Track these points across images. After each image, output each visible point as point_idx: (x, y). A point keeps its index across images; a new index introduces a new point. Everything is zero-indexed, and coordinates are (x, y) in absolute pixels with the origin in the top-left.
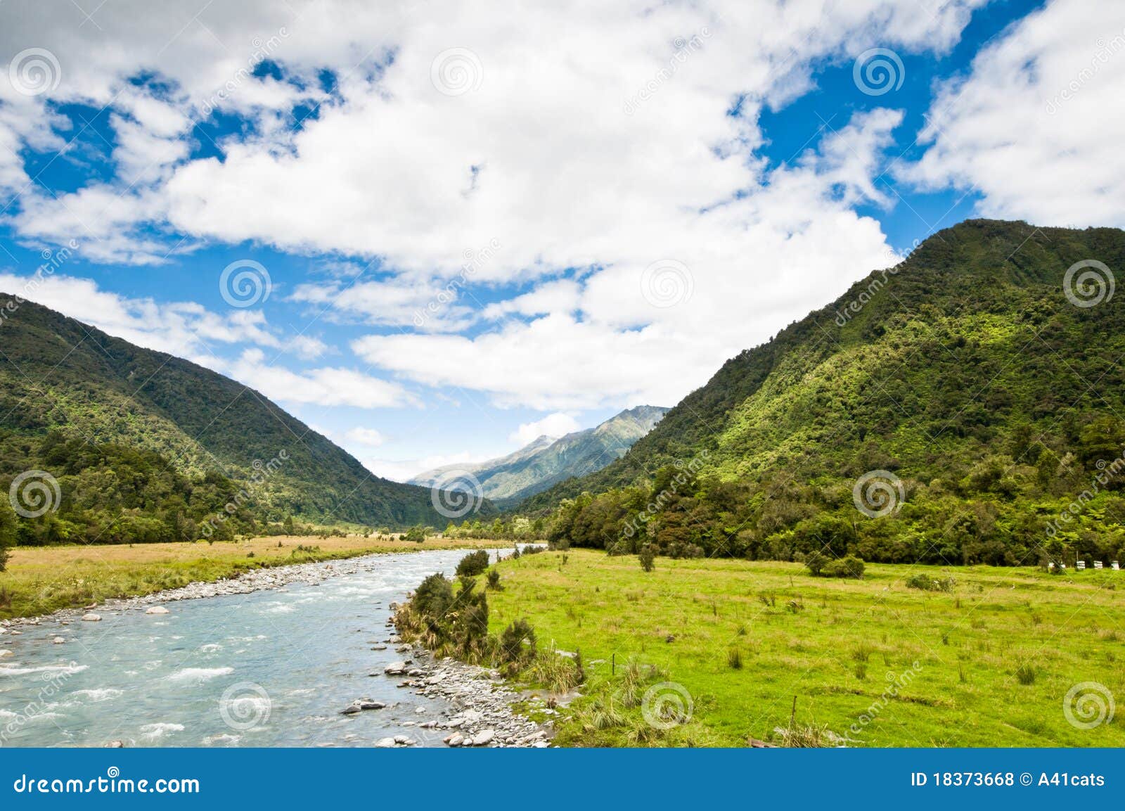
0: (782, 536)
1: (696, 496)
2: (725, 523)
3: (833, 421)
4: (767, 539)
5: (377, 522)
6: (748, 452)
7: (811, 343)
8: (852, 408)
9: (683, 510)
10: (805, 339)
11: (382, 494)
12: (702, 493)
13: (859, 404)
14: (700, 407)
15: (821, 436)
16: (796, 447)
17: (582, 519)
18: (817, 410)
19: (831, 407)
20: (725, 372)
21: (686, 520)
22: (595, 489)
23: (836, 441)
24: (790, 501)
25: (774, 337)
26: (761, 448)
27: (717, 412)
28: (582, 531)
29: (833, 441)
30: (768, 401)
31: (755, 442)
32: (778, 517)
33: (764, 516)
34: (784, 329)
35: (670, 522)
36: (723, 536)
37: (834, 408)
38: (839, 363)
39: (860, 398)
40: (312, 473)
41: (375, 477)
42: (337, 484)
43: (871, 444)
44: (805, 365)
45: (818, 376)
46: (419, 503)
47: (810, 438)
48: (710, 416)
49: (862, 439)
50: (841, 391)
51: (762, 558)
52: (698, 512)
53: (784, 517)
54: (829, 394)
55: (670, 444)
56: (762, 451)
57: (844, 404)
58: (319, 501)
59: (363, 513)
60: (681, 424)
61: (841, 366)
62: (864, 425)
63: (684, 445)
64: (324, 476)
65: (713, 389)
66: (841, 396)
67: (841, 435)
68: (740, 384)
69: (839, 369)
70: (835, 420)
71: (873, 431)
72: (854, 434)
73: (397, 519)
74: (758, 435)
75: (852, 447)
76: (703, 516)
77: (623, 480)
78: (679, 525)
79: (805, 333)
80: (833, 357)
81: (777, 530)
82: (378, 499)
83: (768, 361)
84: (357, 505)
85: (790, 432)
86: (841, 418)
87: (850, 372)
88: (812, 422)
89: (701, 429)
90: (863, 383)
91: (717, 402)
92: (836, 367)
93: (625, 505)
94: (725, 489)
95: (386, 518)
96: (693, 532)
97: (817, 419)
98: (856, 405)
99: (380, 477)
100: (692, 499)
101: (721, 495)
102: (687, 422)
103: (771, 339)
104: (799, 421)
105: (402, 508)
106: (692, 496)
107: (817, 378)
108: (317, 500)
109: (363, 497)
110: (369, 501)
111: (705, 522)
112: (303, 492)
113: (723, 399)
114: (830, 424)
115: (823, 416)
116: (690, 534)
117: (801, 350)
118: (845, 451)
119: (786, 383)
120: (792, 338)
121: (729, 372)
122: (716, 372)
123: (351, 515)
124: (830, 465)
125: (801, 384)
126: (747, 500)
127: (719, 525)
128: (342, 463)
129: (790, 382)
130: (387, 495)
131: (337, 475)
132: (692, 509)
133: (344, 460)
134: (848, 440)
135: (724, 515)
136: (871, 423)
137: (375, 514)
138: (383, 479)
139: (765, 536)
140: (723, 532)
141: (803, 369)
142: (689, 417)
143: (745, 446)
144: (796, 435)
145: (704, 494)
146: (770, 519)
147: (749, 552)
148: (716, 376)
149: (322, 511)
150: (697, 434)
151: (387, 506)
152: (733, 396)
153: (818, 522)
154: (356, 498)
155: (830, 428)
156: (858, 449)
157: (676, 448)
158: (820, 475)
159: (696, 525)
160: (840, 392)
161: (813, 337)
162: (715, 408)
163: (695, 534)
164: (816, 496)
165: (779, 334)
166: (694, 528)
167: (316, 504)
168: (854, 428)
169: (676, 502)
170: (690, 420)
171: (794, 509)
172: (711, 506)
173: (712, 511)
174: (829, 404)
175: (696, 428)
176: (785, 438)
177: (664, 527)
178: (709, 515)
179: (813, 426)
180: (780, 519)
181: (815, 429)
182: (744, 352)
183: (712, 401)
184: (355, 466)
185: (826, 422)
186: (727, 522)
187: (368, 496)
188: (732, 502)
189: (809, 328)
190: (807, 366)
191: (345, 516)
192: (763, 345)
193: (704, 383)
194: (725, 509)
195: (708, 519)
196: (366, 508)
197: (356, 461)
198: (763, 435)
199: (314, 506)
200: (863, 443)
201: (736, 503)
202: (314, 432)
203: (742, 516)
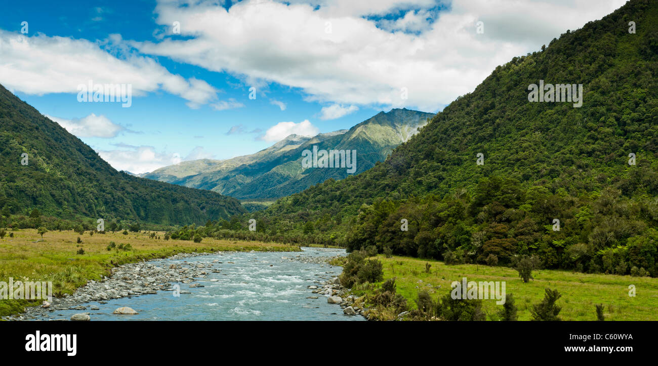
0: (615, 251)
1: (521, 207)
2: (553, 236)
3: (605, 136)
4: (599, 253)
5: (119, 219)
6: (519, 163)
7: (588, 55)
8: (625, 124)
9: (508, 221)
10: (581, 51)
11: (123, 189)
12: (527, 206)
13: (633, 120)
14: (468, 113)
15: (594, 150)
16: (568, 161)
18: (590, 124)
19: (604, 122)
20: (495, 79)
21: (512, 231)
23: (608, 156)
24: (620, 216)
25: (547, 46)
26: (532, 159)
27: (487, 121)
28: (388, 238)
29: (604, 156)
30: (540, 112)
31: (526, 153)
32: (610, 232)
33: (596, 230)
34: (558, 38)
35: (496, 233)
36: (551, 248)
37: (607, 123)
38: (615, 77)
39: (635, 115)
42: (75, 177)
45: (593, 90)
46: (163, 199)
47: (581, 152)
48: (479, 124)
50: (615, 106)
51: (593, 271)
52: (525, 224)
53: (616, 232)
55: (437, 150)
56: (533, 163)
57: (617, 119)
58: (57, 193)
59: (104, 208)
60: (447, 130)
61: (616, 81)
62: (636, 142)
63: (452, 153)
65: (482, 96)
66: (615, 112)
67: (613, 150)
68: (512, 92)
69: (615, 84)
73: (139, 215)
74: (530, 146)
76: (529, 228)
77: (387, 185)
78: (506, 236)
79: (581, 44)
80: (609, 70)
81: (609, 244)
82: (119, 194)
83: (542, 71)
84: (97, 199)
85: (562, 145)
86: (613, 133)
88: (584, 136)
89: (469, 137)
90: (637, 100)
91: (486, 111)
92: (612, 82)
93: (442, 213)
94: (551, 202)
95: (128, 214)
96: (519, 243)
97: (589, 134)
98: (629, 122)
100: (517, 211)
101: (547, 208)
102: (453, 129)
103: (543, 47)
104: (571, 135)
105: (145, 204)
106: (516, 207)
107: (592, 92)
108: (54, 192)
109: (104, 191)
110: (109, 196)
111: (531, 234)
113: (493, 106)
114: (602, 139)
115: (596, 130)
116: (517, 245)
117: (577, 62)
118: (616, 167)
120: (568, 49)
121: (498, 80)
122: (484, 79)
123: (90, 209)
124: (602, 180)
126: (574, 214)
127: (546, 237)
128: (77, 153)
131: (74, 166)
132: (518, 220)
133: (80, 150)
134: (620, 156)
135: (550, 228)
137: (116, 210)
138: (122, 172)
139: (597, 250)
140: (551, 245)
142: (456, 124)
143: (515, 156)
144: (568, 148)
145: (530, 206)
146: (602, 234)
148: (484, 83)
149: (60, 204)
150: (465, 141)
151: (129, 202)
152: (504, 104)
153: (651, 238)
154: (95, 192)
155: (602, 143)
157: (443, 155)
158: (593, 190)
159: (522, 237)
160: (614, 108)
161: (590, 49)
162: (485, 117)
163: (522, 246)
164: (643, 213)
165: (551, 44)
166: (521, 240)
167: (53, 196)
169: (501, 213)
170: (457, 127)
171: (624, 225)
172: (538, 219)
173: (539, 223)
174: (603, 119)
176: (557, 151)
177: (490, 238)
178: (536, 227)
179: (585, 140)
180: (612, 233)
181: (588, 143)
183: (481, 109)
184: (91, 155)
185: (599, 136)
186: (555, 235)
187: (109, 189)
189: (585, 40)
191: (84, 210)
192: (534, 54)
194: (551, 222)
195: (534, 231)
196: (106, 203)
197: (93, 151)
198: (534, 147)
199: (51, 198)
201: (562, 216)
203: (570, 229)
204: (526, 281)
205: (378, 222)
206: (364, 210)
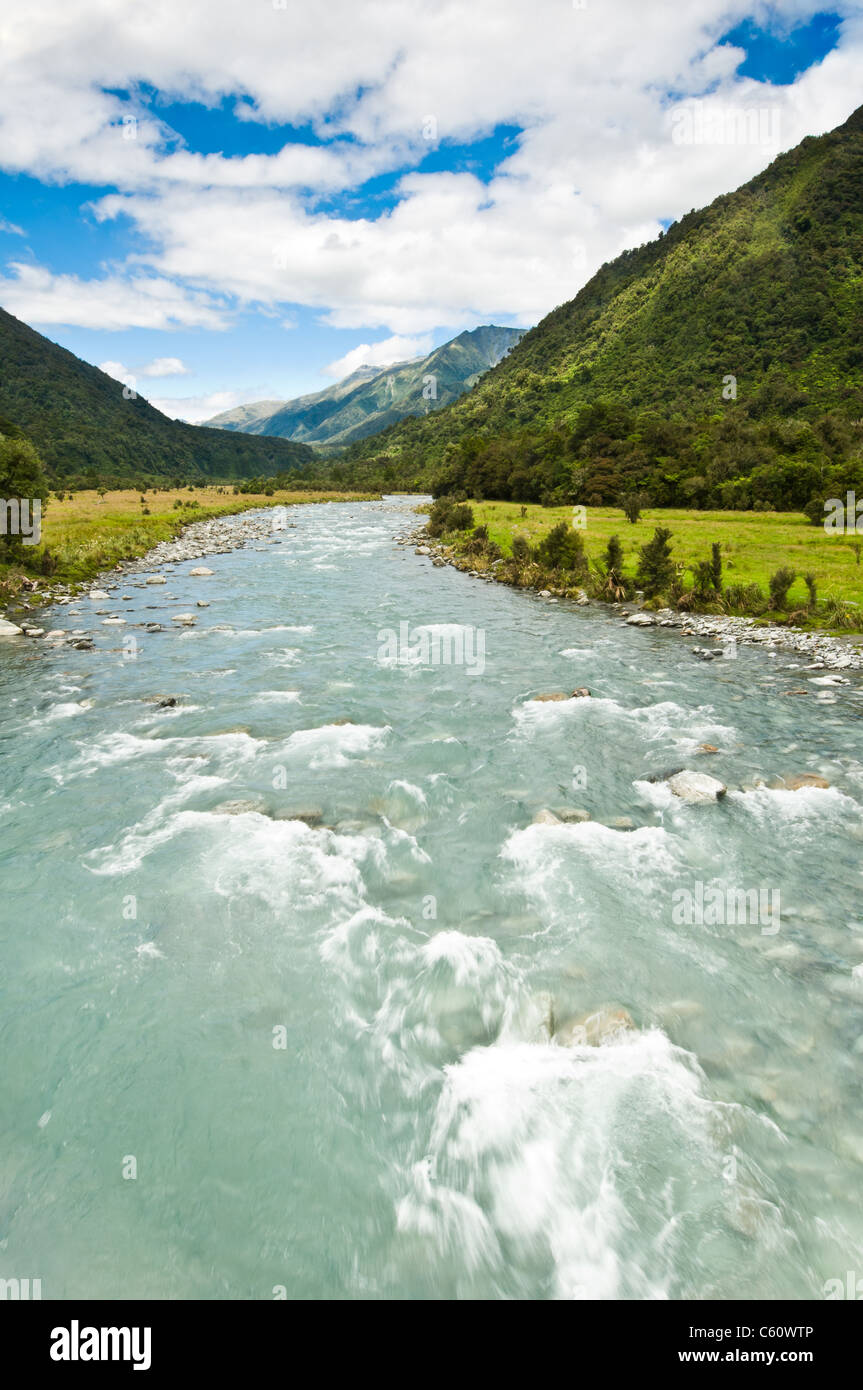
0: (736, 483)
1: (630, 438)
2: (665, 470)
3: (733, 346)
4: (718, 487)
5: (182, 473)
6: (627, 386)
7: (716, 241)
8: (758, 329)
9: (614, 454)
10: (708, 236)
11: (181, 440)
12: (636, 435)
13: (768, 324)
14: (567, 327)
15: (718, 365)
16: (686, 379)
17: (480, 466)
18: (715, 331)
19: (732, 328)
21: (619, 466)
22: (441, 432)
24: (746, 442)
25: (665, 233)
26: (644, 380)
28: (478, 481)
31: (637, 372)
32: (731, 462)
33: (716, 461)
34: (679, 221)
35: (600, 469)
36: (663, 483)
37: (736, 329)
38: (749, 269)
39: (770, 317)
40: (95, 416)
41: (168, 419)
42: (127, 429)
43: (777, 375)
44: (704, 273)
45: (721, 287)
46: (227, 450)
47: (703, 367)
49: (765, 369)
50: (748, 308)
51: (710, 508)
52: (634, 456)
53: (739, 462)
54: (731, 312)
56: (645, 384)
57: (749, 324)
58: (111, 448)
59: (163, 462)
60: (543, 349)
61: (750, 274)
62: (770, 352)
64: (109, 418)
65: (584, 304)
66: (747, 314)
67: (741, 363)
69: (748, 278)
70: (735, 344)
71: (781, 359)
72: (757, 362)
73: (203, 469)
74: (642, 363)
75: (753, 379)
76: (639, 461)
78: (611, 472)
81: (730, 476)
82: (178, 446)
84: (155, 453)
85: (680, 360)
86: (743, 342)
87: (759, 283)
88: (707, 347)
89: (570, 356)
90: (774, 297)
91: (589, 322)
92: (745, 275)
93: (538, 449)
94: (665, 430)
95: (191, 468)
96: (627, 479)
97: (713, 344)
98: (763, 326)
99: (173, 419)
100: (625, 442)
101: (660, 437)
102: (550, 348)
103: (661, 235)
104: (692, 347)
105: (208, 456)
106: (624, 438)
107: (718, 290)
108: (108, 448)
109: (161, 444)
110: (168, 448)
111: (640, 468)
112: (89, 438)
113: (597, 316)
114: (728, 350)
115: (721, 340)
116: (625, 482)
118: (743, 384)
119: (680, 296)
120: (689, 233)
121: (604, 281)
123: (149, 464)
125: (697, 297)
126: (691, 442)
127: (657, 471)
129: (684, 295)
130: (189, 440)
131: (124, 417)
132: (626, 453)
134: (749, 370)
135: (663, 460)
136: (779, 348)
137: (177, 464)
138: (177, 420)
139: (715, 484)
140: (663, 480)
141: (703, 277)
142: (553, 341)
143: (624, 377)
144: (687, 363)
145: (640, 436)
146: (723, 464)
147: (695, 501)
149: (116, 461)
151: (190, 454)
152: (611, 313)
153: (780, 467)
154: (152, 445)
155: (728, 355)
156: (759, 381)
157: (539, 380)
159: (630, 472)
160: (745, 309)
161: (720, 233)
162: (588, 330)
163: (629, 482)
164: (773, 438)
165: (671, 229)
166: (629, 475)
167: (107, 452)
168: (758, 355)
169: (606, 445)
170: (554, 345)
171: (749, 453)
172: (649, 450)
173: (650, 456)
174: (730, 324)
175: (564, 355)
176: (674, 368)
177: (593, 475)
178: (646, 460)
179: (708, 352)
180: (735, 463)
181: (711, 356)
182: (625, 253)
185: (725, 347)
186: (667, 468)
187: (166, 441)
188: (673, 446)
189: (714, 220)
190: (708, 273)
191: (143, 467)
192: (649, 244)
193: (572, 297)
194: (664, 453)
195: (644, 464)
196: (165, 457)
198: (646, 364)
199: (105, 455)
200: (766, 374)
201: (677, 446)
202: (84, 362)
203: (686, 461)
204: (633, 522)
205: (466, 463)
206: (449, 450)
